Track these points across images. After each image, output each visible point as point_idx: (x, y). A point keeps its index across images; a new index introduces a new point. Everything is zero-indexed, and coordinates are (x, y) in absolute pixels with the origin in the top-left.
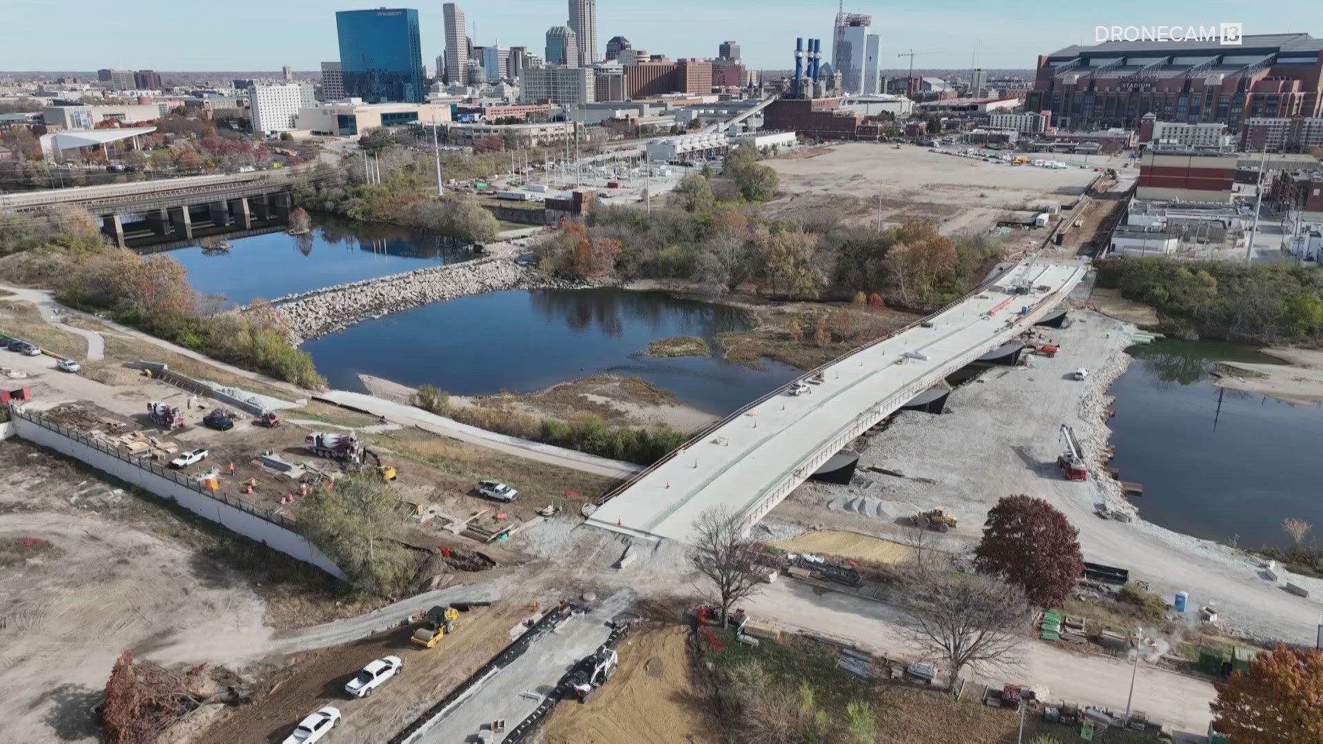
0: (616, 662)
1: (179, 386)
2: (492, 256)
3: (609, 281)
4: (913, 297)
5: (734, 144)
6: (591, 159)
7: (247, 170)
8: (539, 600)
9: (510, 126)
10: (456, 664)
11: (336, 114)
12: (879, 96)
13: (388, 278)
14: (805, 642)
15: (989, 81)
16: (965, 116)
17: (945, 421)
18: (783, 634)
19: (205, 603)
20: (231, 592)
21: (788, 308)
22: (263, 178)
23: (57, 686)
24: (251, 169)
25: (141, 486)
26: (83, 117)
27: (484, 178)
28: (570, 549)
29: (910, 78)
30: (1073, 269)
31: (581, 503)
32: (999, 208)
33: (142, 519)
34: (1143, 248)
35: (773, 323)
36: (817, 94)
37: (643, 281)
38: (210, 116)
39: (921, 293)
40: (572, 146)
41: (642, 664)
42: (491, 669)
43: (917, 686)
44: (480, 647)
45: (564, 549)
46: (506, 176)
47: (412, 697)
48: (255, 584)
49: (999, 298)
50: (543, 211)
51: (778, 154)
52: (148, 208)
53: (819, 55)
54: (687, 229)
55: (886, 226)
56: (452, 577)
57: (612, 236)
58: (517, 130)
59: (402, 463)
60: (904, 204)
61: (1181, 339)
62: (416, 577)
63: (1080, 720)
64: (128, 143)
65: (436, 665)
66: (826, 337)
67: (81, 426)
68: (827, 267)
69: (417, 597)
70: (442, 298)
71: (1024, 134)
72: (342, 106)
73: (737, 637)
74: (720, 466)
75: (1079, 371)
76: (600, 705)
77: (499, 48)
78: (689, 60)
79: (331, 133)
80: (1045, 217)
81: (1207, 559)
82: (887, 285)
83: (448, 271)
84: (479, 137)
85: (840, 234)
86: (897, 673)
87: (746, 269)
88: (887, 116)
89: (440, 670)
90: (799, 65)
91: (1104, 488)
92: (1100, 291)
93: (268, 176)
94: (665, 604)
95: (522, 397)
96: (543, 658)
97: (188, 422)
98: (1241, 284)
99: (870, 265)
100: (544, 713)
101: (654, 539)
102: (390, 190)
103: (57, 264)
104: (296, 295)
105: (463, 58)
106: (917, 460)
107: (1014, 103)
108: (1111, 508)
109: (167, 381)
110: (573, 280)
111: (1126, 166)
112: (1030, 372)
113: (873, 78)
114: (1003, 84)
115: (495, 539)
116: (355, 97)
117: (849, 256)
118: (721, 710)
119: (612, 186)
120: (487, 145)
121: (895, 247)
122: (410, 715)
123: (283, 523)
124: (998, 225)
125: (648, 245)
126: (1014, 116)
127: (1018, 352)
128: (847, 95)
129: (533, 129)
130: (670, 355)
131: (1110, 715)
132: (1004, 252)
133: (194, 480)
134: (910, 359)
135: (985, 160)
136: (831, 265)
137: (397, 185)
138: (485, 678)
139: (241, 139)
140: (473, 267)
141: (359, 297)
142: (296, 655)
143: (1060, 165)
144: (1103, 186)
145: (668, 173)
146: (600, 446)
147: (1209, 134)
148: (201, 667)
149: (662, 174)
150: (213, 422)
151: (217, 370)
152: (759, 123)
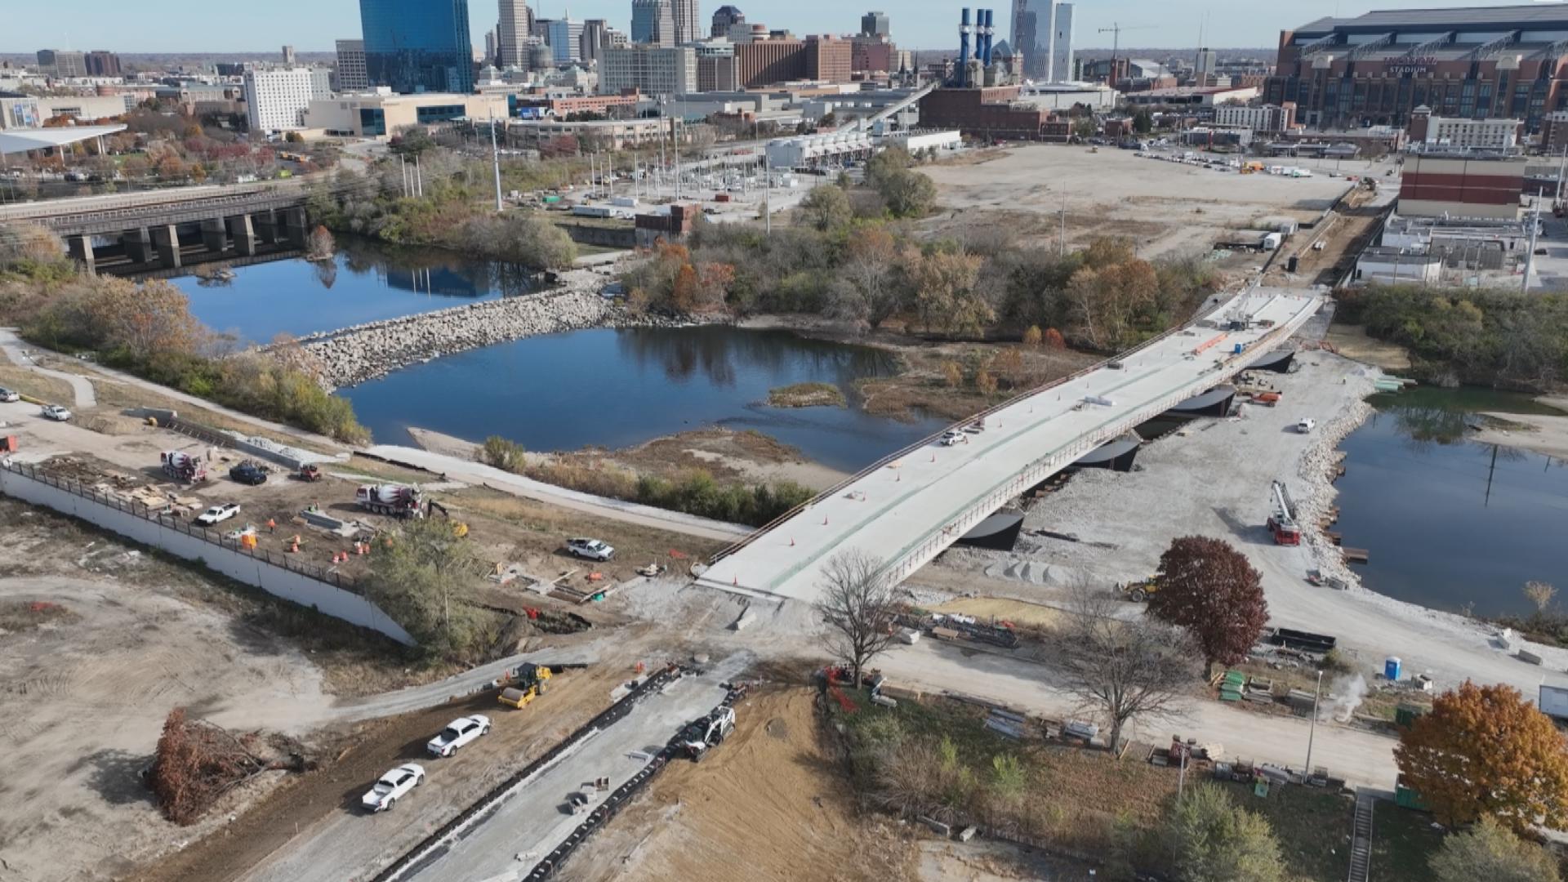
0: (733, 721)
1: (194, 436)
2: (569, 287)
3: (718, 317)
4: (1102, 335)
5: (880, 145)
6: (693, 165)
7: (247, 180)
8: (643, 661)
9: (586, 123)
10: (551, 724)
11: (359, 108)
12: (1072, 84)
13: (437, 313)
14: (949, 703)
15: (1219, 64)
16: (1186, 111)
17: (1134, 478)
18: (924, 695)
19: (253, 670)
20: (282, 659)
21: (945, 350)
22: (269, 189)
23: (95, 751)
24: (251, 177)
25: (162, 547)
26: (26, 112)
27: (556, 189)
28: (678, 610)
29: (1113, 61)
30: (1306, 300)
31: (690, 562)
32: (1218, 226)
33: (168, 583)
34: (1394, 274)
35: (926, 368)
36: (988, 81)
37: (762, 317)
38: (190, 110)
39: (1113, 331)
40: (668, 149)
41: (763, 725)
42: (591, 729)
43: (1075, 745)
44: (576, 708)
45: (670, 610)
46: (585, 187)
47: (504, 757)
48: (308, 650)
49: (1207, 335)
50: (633, 231)
51: (938, 159)
52: (125, 227)
53: (991, 30)
54: (818, 252)
55: (1071, 249)
56: (540, 640)
57: (722, 261)
58: (596, 129)
59: (474, 519)
60: (1096, 222)
61: (1438, 385)
62: (498, 641)
63: (1255, 776)
64: (89, 146)
65: (528, 725)
66: (990, 382)
67: (83, 480)
68: (995, 298)
69: (500, 661)
70: (507, 337)
71: (1260, 134)
72: (366, 97)
73: (871, 697)
74: (854, 523)
75: (1304, 422)
76: (716, 764)
77: (570, 22)
78: (821, 36)
79: (352, 133)
80: (1276, 238)
81: (1432, 628)
82: (1070, 321)
83: (513, 305)
84: (546, 137)
85: (1011, 257)
86: (1053, 732)
87: (892, 300)
88: (1081, 110)
89: (533, 730)
90: (965, 43)
91: (1321, 553)
92: (1339, 328)
93: (276, 188)
94: (789, 666)
95: (613, 454)
96: (650, 720)
97: (211, 476)
98: (1513, 319)
99: (1048, 295)
100: (653, 772)
101: (777, 600)
102: (435, 204)
103: (19, 296)
104: (323, 334)
105: (522, 35)
106: (1096, 523)
107: (1252, 93)
108: (1325, 573)
109: (178, 430)
110: (672, 317)
111: (1389, 173)
112: (1243, 424)
113: (1065, 60)
114: (1237, 68)
115: (589, 600)
116: (382, 85)
117: (1023, 285)
118: (852, 772)
119: (721, 199)
120: (555, 147)
121: (1079, 272)
122: (502, 774)
123: (338, 583)
124: (1215, 248)
125: (768, 272)
126: (1247, 110)
127: (1229, 400)
128: (1030, 82)
129: (617, 127)
130: (795, 405)
131: (1290, 772)
132: (1219, 280)
133: (226, 538)
134: (1092, 405)
135: (1207, 167)
136: (999, 295)
137: (444, 198)
138: (583, 739)
139: (235, 140)
140: (545, 300)
141: (402, 336)
142: (364, 722)
143: (1303, 172)
144: (1358, 199)
145: (794, 183)
146: (710, 506)
147: (1499, 133)
148: (256, 734)
149: (786, 185)
150: (240, 475)
151: (235, 421)
152: (914, 119)
